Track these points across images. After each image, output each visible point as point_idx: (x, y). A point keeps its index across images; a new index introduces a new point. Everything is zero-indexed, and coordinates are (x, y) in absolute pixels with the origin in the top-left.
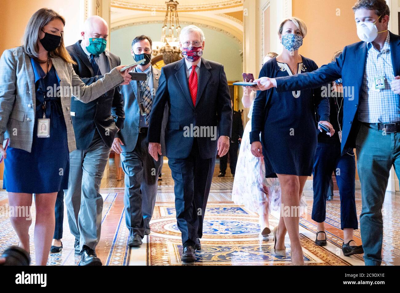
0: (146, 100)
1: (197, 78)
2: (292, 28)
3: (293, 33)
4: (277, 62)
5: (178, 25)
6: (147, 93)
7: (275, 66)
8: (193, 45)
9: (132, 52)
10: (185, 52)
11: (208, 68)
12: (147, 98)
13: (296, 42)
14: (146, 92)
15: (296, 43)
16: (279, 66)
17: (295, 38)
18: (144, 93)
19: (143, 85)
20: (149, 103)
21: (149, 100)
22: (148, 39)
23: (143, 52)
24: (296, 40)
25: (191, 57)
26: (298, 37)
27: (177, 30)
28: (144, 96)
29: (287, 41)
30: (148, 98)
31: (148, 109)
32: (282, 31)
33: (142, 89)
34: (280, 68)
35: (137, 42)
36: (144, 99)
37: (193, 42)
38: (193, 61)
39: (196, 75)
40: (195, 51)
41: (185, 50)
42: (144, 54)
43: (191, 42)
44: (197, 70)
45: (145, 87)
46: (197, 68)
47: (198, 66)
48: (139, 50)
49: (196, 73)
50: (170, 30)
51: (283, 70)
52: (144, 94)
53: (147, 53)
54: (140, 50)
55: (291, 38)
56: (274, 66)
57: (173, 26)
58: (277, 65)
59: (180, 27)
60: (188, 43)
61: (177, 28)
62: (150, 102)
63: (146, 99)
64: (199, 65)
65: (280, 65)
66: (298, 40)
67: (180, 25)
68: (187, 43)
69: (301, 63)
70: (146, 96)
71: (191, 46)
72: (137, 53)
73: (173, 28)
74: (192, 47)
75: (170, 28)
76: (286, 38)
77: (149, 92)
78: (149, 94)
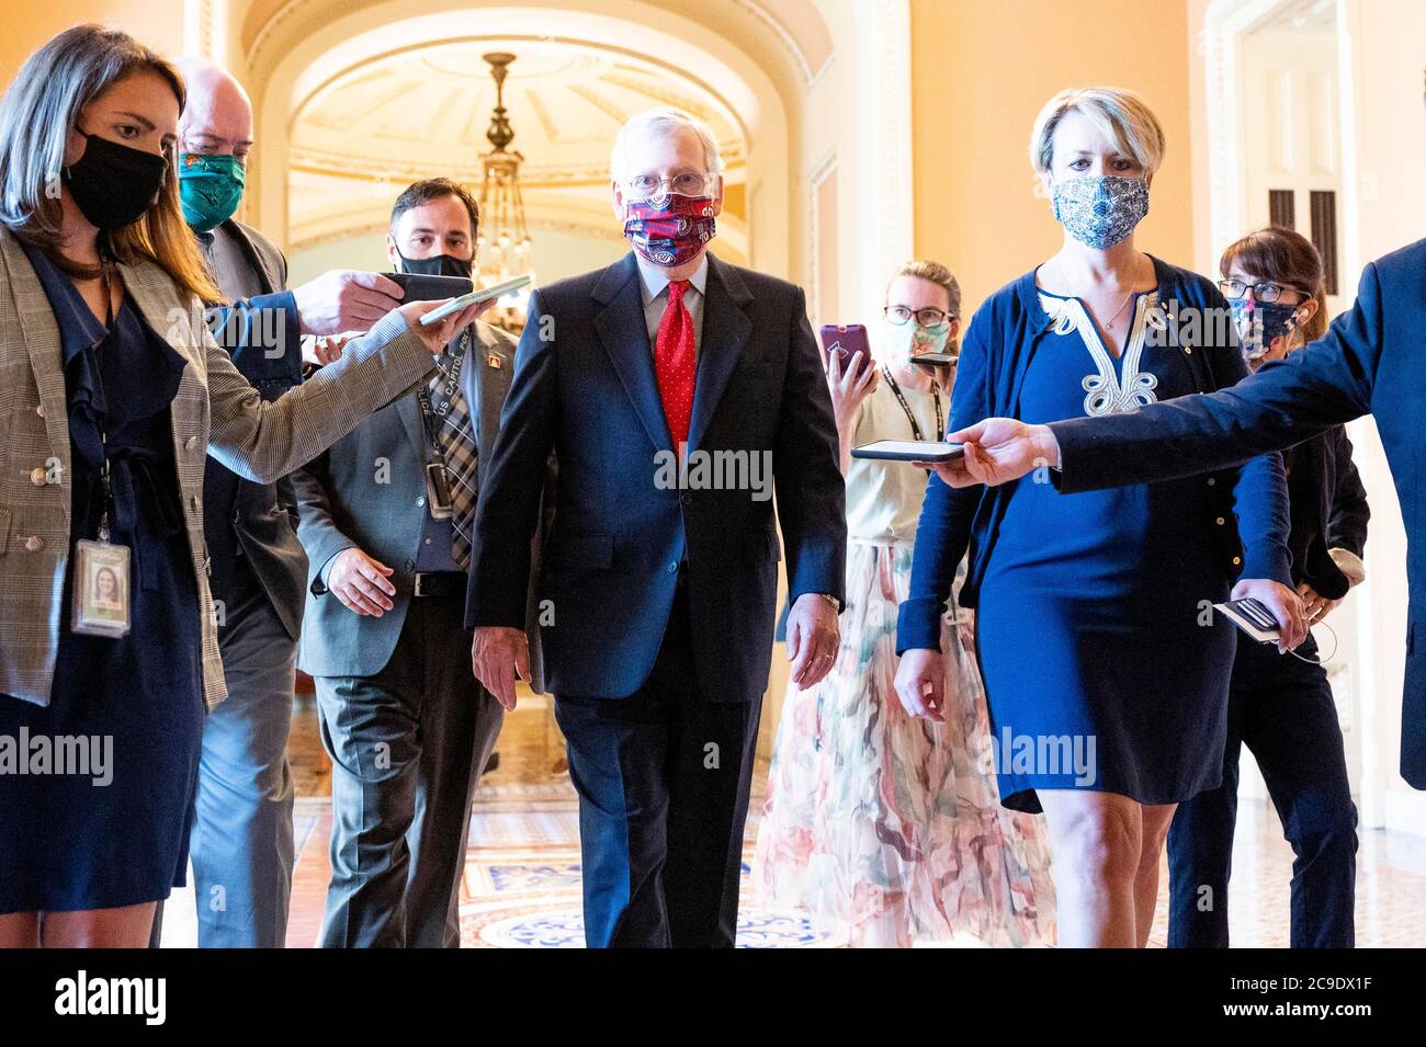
0: (453, 455)
1: (690, 337)
2: (1093, 150)
3: (1097, 169)
4: (1040, 295)
5: (523, 234)
6: (457, 422)
7: (1025, 315)
8: (672, 187)
9: (392, 249)
10: (635, 222)
11: (738, 297)
12: (455, 444)
13: (1117, 209)
14: (451, 417)
15: (1115, 215)
16: (1046, 310)
17: (1108, 192)
18: (441, 423)
19: (439, 390)
20: (464, 468)
21: (463, 454)
22: (459, 193)
23: (437, 250)
24: (1113, 202)
25: (667, 242)
26: (1125, 186)
27: (518, 250)
28: (446, 437)
29: (1076, 208)
30: (461, 444)
31: (460, 491)
32: (1051, 158)
33: (435, 406)
34: (1052, 322)
35: (414, 205)
36: (443, 449)
37: (673, 173)
38: (673, 264)
39: (689, 327)
40: (681, 216)
41: (638, 213)
42: (444, 257)
43: (664, 177)
44: (691, 304)
45: (446, 398)
46: (693, 296)
47: (697, 287)
48: (423, 240)
49: (687, 313)
50: (495, 250)
51: (1064, 329)
52: (445, 428)
53: (455, 255)
54: (426, 239)
55: (1091, 195)
56: (1025, 310)
57: (505, 235)
58: (1037, 306)
59: (528, 238)
60: (650, 180)
61: (519, 243)
62: (469, 460)
63: (452, 448)
64: (699, 279)
65: (1049, 306)
66: (1126, 200)
67: (531, 234)
68: (647, 180)
69: (1148, 293)
70: (454, 435)
71: (663, 191)
72: (412, 250)
73: (504, 242)
74: (669, 196)
75: (496, 244)
76: (1071, 197)
77: (465, 419)
78: (465, 429)
